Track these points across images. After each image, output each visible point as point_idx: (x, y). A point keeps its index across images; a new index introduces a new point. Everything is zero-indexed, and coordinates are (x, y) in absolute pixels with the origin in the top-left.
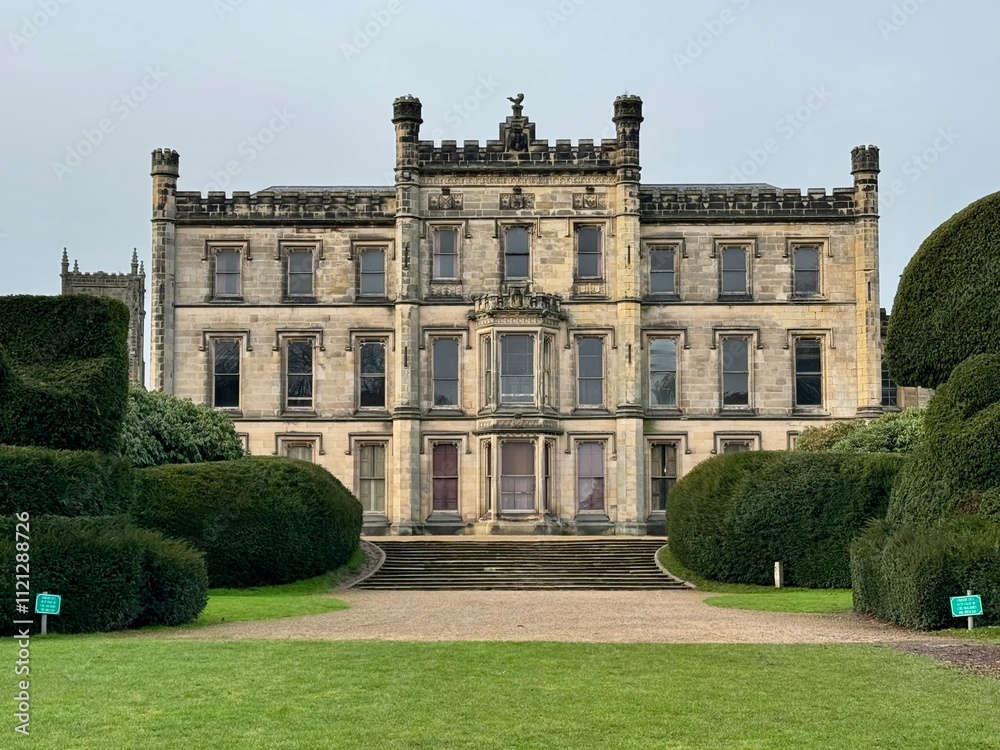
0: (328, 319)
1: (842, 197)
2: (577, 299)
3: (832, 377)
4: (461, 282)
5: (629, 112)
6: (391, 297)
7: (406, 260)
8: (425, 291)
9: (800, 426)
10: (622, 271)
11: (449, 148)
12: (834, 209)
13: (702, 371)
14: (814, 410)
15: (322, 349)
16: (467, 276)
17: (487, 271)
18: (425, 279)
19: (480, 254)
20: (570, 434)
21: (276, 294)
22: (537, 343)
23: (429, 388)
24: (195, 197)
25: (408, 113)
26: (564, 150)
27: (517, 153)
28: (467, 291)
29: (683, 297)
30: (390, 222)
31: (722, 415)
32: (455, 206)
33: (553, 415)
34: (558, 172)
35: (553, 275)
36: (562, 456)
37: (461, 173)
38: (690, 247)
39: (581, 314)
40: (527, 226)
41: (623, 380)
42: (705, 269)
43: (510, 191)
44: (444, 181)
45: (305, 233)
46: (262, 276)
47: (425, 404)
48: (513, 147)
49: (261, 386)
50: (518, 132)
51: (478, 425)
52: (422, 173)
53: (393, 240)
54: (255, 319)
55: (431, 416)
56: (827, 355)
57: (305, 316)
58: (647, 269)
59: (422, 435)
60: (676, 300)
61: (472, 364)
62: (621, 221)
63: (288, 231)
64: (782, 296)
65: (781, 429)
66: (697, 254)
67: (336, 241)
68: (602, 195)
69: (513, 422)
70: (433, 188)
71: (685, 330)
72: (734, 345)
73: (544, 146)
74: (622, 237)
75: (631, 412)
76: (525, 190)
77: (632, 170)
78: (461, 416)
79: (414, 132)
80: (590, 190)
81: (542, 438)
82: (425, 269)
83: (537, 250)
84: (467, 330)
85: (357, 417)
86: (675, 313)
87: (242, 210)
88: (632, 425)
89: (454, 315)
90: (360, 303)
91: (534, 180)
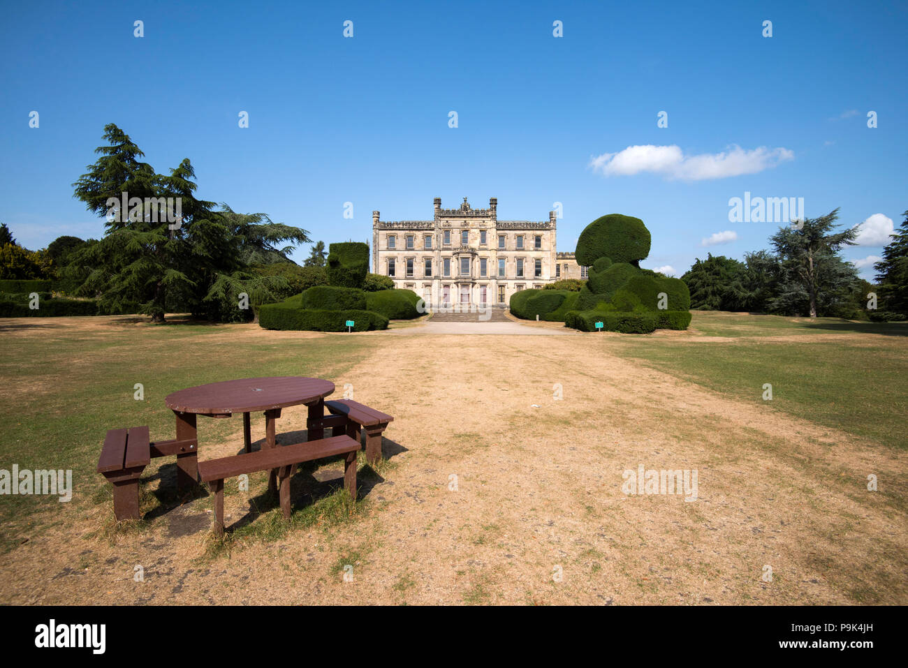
0: (417, 254)
1: (546, 224)
2: (480, 249)
3: (544, 269)
4: (451, 245)
5: (494, 202)
6: (433, 248)
7: (437, 239)
8: (442, 247)
9: (536, 282)
10: (492, 241)
11: (448, 211)
12: (544, 227)
13: (511, 268)
14: (540, 277)
15: (416, 262)
16: (452, 243)
17: (457, 242)
18: (442, 244)
19: (456, 238)
20: (478, 283)
21: (403, 247)
22: (470, 260)
23: (442, 271)
24: (384, 223)
25: (438, 202)
26: (477, 212)
27: (465, 212)
28: (452, 247)
29: (507, 249)
30: (433, 230)
31: (516, 279)
32: (449, 226)
33: (474, 279)
34: (476, 217)
35: (475, 243)
36: (476, 289)
37: (451, 217)
38: (509, 236)
39: (481, 253)
40: (467, 231)
41: (492, 269)
42: (512, 242)
43: (463, 222)
44: (447, 219)
45: (411, 232)
46: (400, 243)
47: (441, 276)
48: (464, 210)
49: (400, 270)
50: (465, 207)
51: (455, 281)
52: (441, 217)
53: (434, 234)
54: (398, 254)
55: (443, 279)
56: (543, 264)
57: (411, 253)
58: (498, 242)
59: (441, 283)
60: (505, 250)
61: (454, 266)
62: (491, 230)
63: (407, 232)
64: (532, 249)
65: (532, 282)
66: (510, 238)
67: (419, 234)
68: (487, 223)
69: (463, 280)
70: (443, 221)
71: (507, 257)
72: (520, 260)
73: (472, 210)
74: (492, 235)
75: (493, 278)
76: (467, 221)
77: (494, 217)
78: (450, 279)
79: (439, 207)
80: (484, 222)
81: (471, 284)
82: (442, 241)
83: (470, 237)
84: (452, 257)
85: (425, 279)
86: (505, 253)
87: (395, 226)
88: (494, 281)
89: (449, 253)
90: (425, 250)
91: (470, 219)
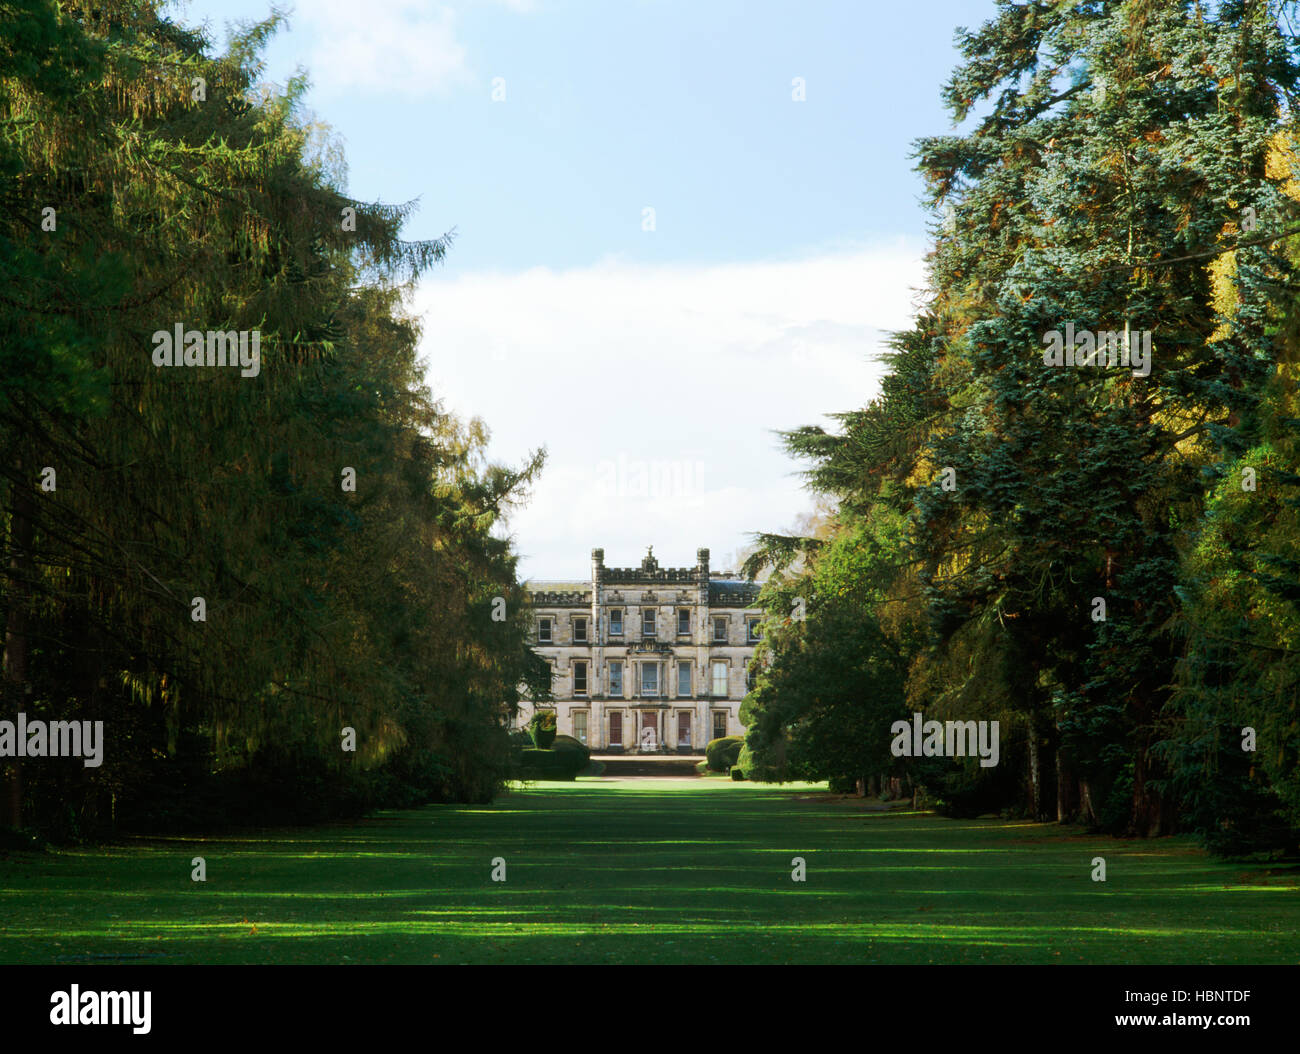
0: (559, 652)
2: (680, 644)
4: (623, 636)
5: (703, 555)
6: (590, 642)
7: (598, 626)
8: (606, 641)
10: (701, 631)
11: (618, 571)
13: (738, 679)
15: (556, 667)
16: (626, 633)
17: (636, 630)
18: (606, 635)
19: (633, 622)
20: (675, 708)
21: (534, 640)
22: (659, 667)
23: (608, 685)
25: (598, 556)
26: (672, 573)
27: (649, 574)
28: (626, 641)
29: (730, 642)
30: (589, 606)
32: (621, 600)
33: (666, 699)
34: (670, 584)
35: (667, 632)
36: (671, 719)
37: (623, 583)
38: (733, 619)
39: (681, 651)
40: (654, 609)
41: (699, 683)
42: (741, 629)
43: (646, 592)
44: (615, 587)
45: (548, 610)
47: (605, 694)
48: (648, 571)
50: (650, 564)
51: (631, 704)
52: (606, 583)
53: (591, 615)
55: (610, 699)
57: (548, 651)
58: (713, 630)
59: (605, 708)
60: (726, 644)
61: (628, 674)
62: (699, 608)
66: (737, 622)
67: (563, 615)
68: (692, 594)
69: (648, 703)
70: (610, 591)
71: (730, 658)
73: (662, 569)
74: (701, 615)
76: (654, 592)
77: (705, 584)
78: (622, 699)
79: (602, 564)
80: (685, 592)
81: (661, 711)
82: (606, 630)
83: (659, 620)
84: (626, 658)
85: (573, 699)
86: (725, 650)
88: (703, 705)
89: (620, 651)
90: (575, 644)
91: (658, 587)
